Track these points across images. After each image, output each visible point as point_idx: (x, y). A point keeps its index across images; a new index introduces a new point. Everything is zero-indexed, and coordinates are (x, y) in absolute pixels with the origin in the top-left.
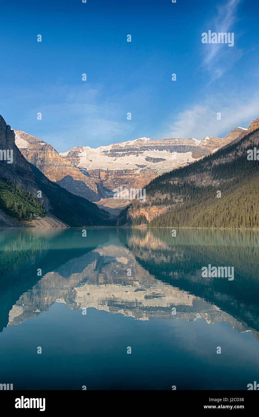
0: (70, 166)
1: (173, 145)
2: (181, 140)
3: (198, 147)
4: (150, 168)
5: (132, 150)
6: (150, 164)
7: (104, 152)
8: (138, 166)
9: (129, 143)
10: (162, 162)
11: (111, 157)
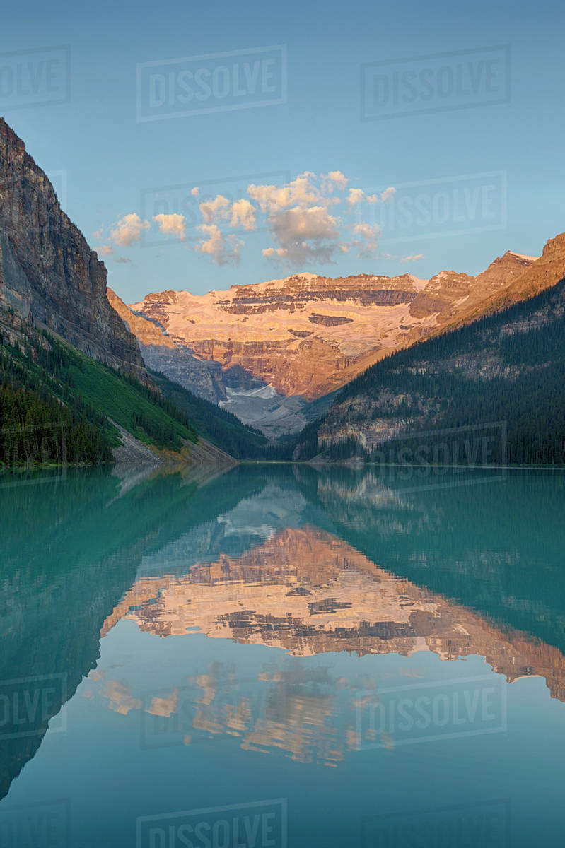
0: (154, 332)
1: (366, 289)
2: (383, 278)
3: (423, 294)
4: (321, 338)
5: (280, 300)
6: (319, 329)
7: (220, 302)
8: (295, 333)
9: (273, 284)
10: (345, 326)
11: (235, 313)
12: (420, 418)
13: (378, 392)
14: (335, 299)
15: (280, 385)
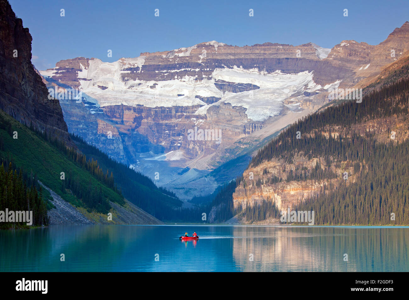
1: (271, 57)
3: (326, 63)
4: (228, 103)
5: (188, 67)
8: (203, 99)
10: (252, 92)
11: (144, 80)
12: (333, 181)
13: (292, 155)
14: (241, 67)
15: (188, 149)
